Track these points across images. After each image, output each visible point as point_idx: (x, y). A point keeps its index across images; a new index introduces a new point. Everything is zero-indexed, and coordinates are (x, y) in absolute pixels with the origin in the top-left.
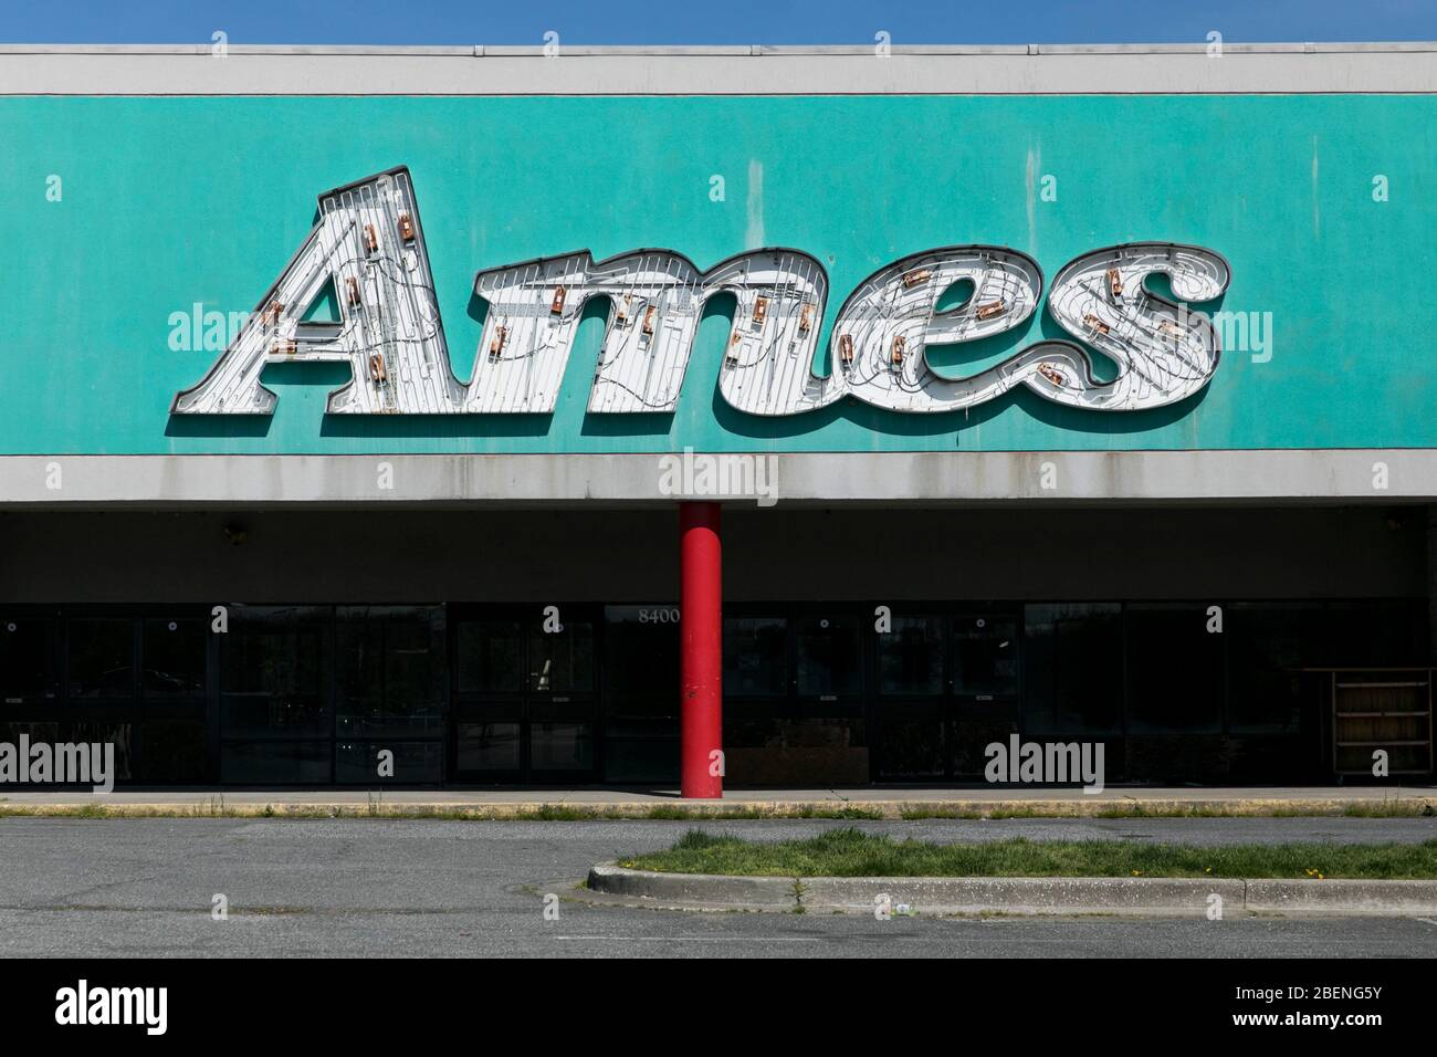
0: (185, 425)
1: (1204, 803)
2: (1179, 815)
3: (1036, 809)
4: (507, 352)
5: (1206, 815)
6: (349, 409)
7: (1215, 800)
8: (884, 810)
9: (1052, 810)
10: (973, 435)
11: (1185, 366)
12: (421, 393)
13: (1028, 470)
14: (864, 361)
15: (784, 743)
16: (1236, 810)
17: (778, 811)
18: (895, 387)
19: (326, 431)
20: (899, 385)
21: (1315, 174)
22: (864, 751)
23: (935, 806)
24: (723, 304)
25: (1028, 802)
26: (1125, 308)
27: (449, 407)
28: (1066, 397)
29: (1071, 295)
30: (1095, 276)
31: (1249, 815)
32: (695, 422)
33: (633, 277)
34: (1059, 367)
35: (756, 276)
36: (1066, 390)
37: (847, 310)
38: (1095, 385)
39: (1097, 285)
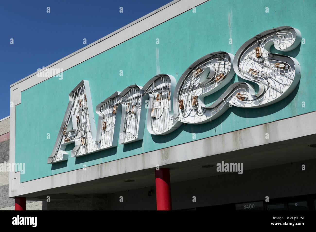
0: (56, 166)
4: (107, 130)
6: (80, 154)
10: (220, 128)
11: (288, 80)
13: (238, 138)
14: (188, 108)
18: (196, 115)
19: (77, 163)
20: (197, 114)
26: (265, 62)
28: (248, 105)
29: (246, 63)
30: (252, 54)
32: (147, 142)
33: (131, 97)
34: (245, 93)
35: (158, 87)
36: (248, 102)
37: (181, 91)
38: (256, 98)
39: (254, 56)
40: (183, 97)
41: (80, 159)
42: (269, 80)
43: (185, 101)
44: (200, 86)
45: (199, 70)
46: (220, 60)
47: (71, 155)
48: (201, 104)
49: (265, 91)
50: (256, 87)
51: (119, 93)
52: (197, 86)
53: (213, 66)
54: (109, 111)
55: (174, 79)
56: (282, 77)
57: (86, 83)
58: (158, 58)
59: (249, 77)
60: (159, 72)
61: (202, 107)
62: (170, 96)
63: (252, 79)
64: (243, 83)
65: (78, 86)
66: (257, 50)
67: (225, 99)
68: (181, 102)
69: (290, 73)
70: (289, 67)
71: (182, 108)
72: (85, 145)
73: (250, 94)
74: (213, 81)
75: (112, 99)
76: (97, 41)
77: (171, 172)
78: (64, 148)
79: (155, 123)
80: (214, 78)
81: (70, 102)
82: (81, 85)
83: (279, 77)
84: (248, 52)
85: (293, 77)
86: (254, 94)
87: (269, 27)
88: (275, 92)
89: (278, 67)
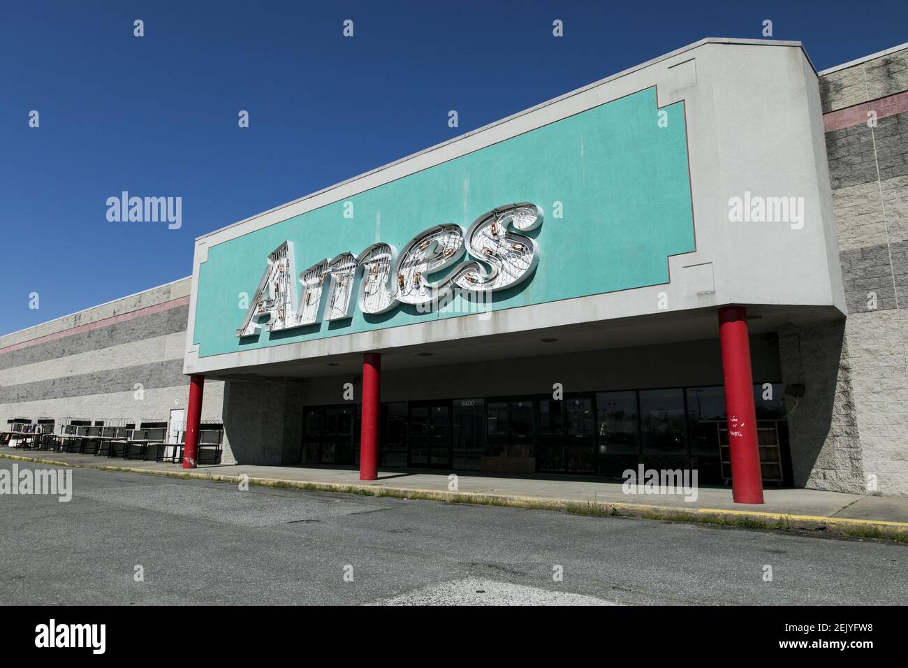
0: (245, 340)
1: (498, 498)
2: (486, 503)
3: (428, 495)
4: (311, 303)
5: (500, 505)
6: (276, 329)
7: (503, 496)
8: (375, 492)
9: (434, 496)
11: (525, 263)
12: (291, 323)
13: (464, 325)
14: (408, 285)
15: (506, 455)
16: (513, 502)
17: (342, 489)
18: (417, 294)
19: (271, 338)
20: (419, 293)
21: (582, 153)
22: (534, 459)
23: (392, 490)
24: (361, 272)
25: (426, 491)
26: (500, 241)
27: (297, 324)
28: (477, 288)
29: (479, 240)
30: (487, 230)
31: (519, 507)
32: (358, 320)
33: (343, 266)
34: (475, 274)
35: (376, 257)
36: (477, 284)
37: (402, 265)
38: (487, 280)
39: (489, 233)
40: (404, 272)
41: (275, 335)
42: (504, 261)
43: (406, 277)
44: (425, 260)
45: (425, 242)
46: (451, 233)
47: (265, 329)
48: (424, 282)
49: (498, 274)
50: (488, 268)
51: (329, 260)
52: (421, 260)
53: (442, 239)
54: (316, 280)
55: (395, 251)
56: (518, 260)
57: (290, 244)
58: (378, 223)
59: (481, 256)
60: (378, 241)
61: (424, 286)
62: (388, 270)
63: (484, 259)
64: (474, 263)
65: (280, 248)
66: (493, 226)
67: (452, 279)
68: (402, 277)
69: (527, 255)
70: (527, 249)
71: (402, 285)
72: (283, 319)
73: (480, 275)
74: (440, 256)
75: (320, 267)
76: (308, 196)
77: (383, 358)
78: (257, 320)
79: (368, 300)
80: (441, 254)
81: (269, 266)
82: (284, 247)
83: (514, 259)
84: (482, 227)
85: (530, 261)
86: (486, 276)
87: (509, 202)
88: (509, 276)
89: (514, 248)
